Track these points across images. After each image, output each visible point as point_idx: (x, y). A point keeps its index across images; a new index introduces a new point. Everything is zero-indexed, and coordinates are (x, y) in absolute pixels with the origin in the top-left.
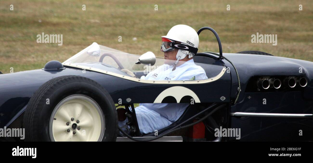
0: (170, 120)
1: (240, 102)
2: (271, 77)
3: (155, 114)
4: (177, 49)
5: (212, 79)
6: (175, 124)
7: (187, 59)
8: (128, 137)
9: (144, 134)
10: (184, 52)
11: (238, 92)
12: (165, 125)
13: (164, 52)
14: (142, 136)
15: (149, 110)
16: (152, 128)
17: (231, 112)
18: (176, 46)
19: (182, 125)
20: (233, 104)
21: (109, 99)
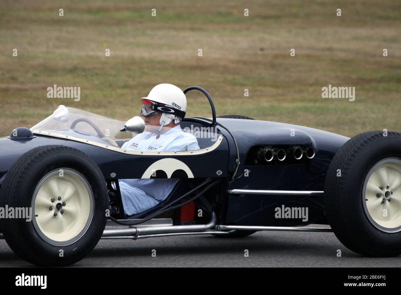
0: (157, 199)
1: (239, 177)
2: (273, 146)
3: (140, 192)
4: (160, 112)
5: (207, 150)
6: (163, 203)
7: (173, 124)
8: (112, 220)
9: (128, 216)
10: (169, 117)
11: (237, 165)
12: (151, 205)
13: (144, 116)
14: (126, 219)
15: (132, 188)
16: (136, 208)
17: (228, 189)
18: (159, 108)
19: (172, 205)
20: (230, 180)
21: (98, 173)
